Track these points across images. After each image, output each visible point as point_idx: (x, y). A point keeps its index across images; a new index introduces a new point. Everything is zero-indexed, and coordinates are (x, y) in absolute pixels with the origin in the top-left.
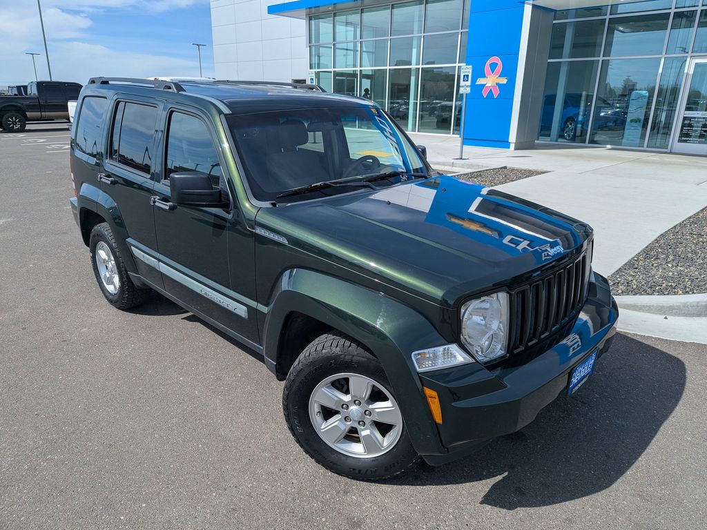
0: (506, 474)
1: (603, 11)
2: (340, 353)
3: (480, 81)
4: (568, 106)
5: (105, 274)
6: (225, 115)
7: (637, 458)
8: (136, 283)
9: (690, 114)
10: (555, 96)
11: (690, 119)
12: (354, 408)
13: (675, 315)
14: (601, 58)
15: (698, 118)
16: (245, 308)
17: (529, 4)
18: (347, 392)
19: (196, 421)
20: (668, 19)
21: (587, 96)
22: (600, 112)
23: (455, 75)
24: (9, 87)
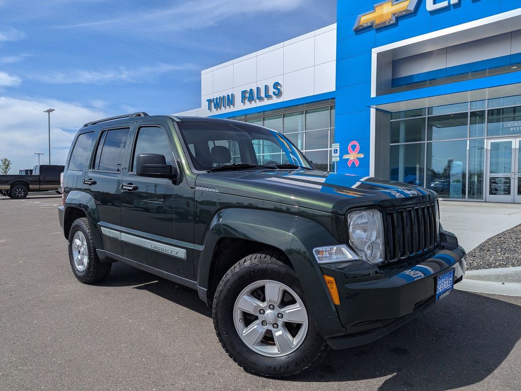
0: (395, 374)
1: (423, 112)
2: (258, 263)
3: (345, 157)
4: (408, 174)
5: (77, 257)
6: (177, 122)
7: (500, 363)
8: (101, 257)
9: (494, 175)
10: (398, 169)
11: (494, 178)
12: (268, 312)
13: (510, 281)
14: (426, 142)
15: (500, 178)
16: (185, 250)
17: (373, 108)
18: (264, 300)
19: (141, 345)
20: (467, 117)
21: (420, 168)
22: (431, 184)
23: (327, 165)
24: (20, 171)
